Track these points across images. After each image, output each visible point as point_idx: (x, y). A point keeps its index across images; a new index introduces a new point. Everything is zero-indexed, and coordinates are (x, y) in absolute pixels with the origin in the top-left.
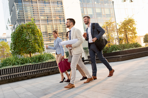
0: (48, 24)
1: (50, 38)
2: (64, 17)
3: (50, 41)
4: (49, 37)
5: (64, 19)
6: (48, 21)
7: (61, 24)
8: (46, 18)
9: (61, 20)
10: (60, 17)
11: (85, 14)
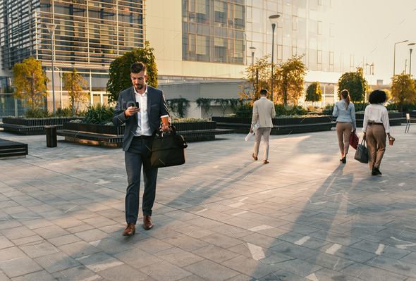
0: (102, 22)
1: (103, 56)
2: (141, 11)
3: (103, 65)
4: (102, 53)
5: (141, 15)
6: (104, 14)
7: (131, 26)
8: (100, 7)
9: (133, 18)
10: (131, 10)
11: (190, 10)
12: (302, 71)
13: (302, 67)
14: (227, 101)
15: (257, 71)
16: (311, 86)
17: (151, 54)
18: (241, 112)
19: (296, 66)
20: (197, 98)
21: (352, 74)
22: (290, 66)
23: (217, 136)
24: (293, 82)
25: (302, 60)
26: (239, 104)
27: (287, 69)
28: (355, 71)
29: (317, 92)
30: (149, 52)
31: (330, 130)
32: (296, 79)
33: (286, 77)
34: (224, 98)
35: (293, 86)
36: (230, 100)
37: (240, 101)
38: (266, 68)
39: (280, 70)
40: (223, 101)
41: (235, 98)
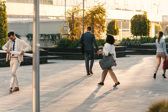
12: (105, 15)
13: (105, 12)
14: (48, 35)
15: (73, 15)
16: (110, 23)
17: (4, 5)
18: (62, 44)
19: (100, 11)
20: (27, 34)
21: (140, 16)
22: (96, 11)
23: (49, 61)
24: (98, 22)
25: (104, 7)
26: (57, 38)
27: (93, 13)
28: (141, 13)
29: (116, 28)
30: (3, 4)
31: (125, 56)
32: (100, 20)
33: (93, 18)
34: (47, 34)
35: (98, 25)
36: (51, 35)
37: (58, 36)
38: (79, 12)
39: (89, 13)
40: (46, 35)
41: (54, 33)
